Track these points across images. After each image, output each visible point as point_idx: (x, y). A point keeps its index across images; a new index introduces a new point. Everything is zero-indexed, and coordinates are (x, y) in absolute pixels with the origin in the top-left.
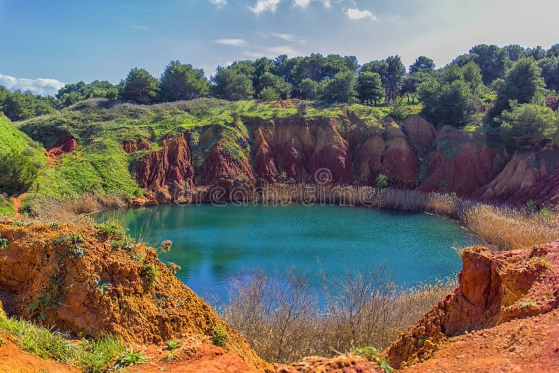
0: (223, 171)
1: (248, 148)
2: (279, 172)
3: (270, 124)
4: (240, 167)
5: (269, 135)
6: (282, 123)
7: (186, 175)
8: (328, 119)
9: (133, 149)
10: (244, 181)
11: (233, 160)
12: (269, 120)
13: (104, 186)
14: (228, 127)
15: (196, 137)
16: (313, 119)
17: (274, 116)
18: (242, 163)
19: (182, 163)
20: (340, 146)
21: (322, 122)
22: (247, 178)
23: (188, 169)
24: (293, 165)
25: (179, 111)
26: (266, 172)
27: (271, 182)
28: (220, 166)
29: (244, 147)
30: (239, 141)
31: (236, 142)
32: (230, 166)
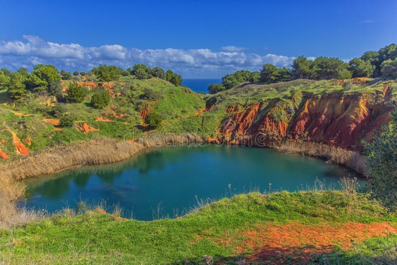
0: (263, 127)
1: (293, 114)
2: (304, 132)
3: (317, 98)
4: (277, 126)
5: (312, 106)
6: (326, 97)
7: (245, 128)
8: (360, 94)
9: (231, 111)
10: (273, 135)
11: (275, 122)
12: (317, 94)
13: (199, 130)
14: (284, 100)
15: (264, 106)
16: (350, 94)
17: (324, 92)
18: (280, 124)
19: (246, 121)
20: (357, 116)
21: (356, 97)
22: (276, 133)
23: (248, 124)
24: (316, 128)
25: (271, 89)
26: (294, 130)
27: (294, 138)
28: (263, 124)
29: (289, 113)
30: (287, 109)
31: (284, 110)
32: (270, 125)
